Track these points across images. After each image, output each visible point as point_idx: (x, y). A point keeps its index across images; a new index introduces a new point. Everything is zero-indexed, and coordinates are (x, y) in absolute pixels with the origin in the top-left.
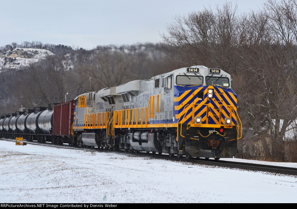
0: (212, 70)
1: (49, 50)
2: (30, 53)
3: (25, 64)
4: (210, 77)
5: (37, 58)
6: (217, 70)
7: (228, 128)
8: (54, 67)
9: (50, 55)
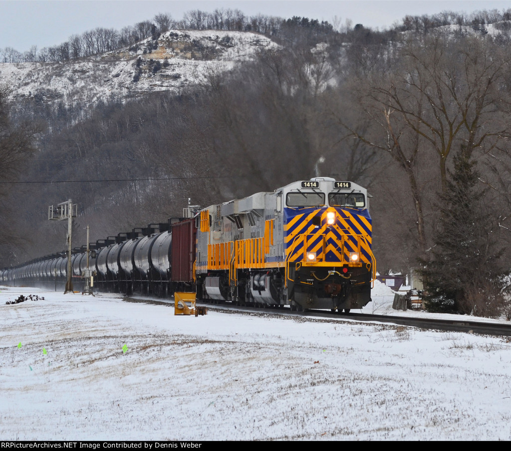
0: (338, 184)
1: (266, 34)
2: (210, 45)
3: (196, 77)
4: (335, 194)
5: (230, 60)
6: (346, 183)
7: (355, 266)
8: (280, 82)
9: (267, 48)
